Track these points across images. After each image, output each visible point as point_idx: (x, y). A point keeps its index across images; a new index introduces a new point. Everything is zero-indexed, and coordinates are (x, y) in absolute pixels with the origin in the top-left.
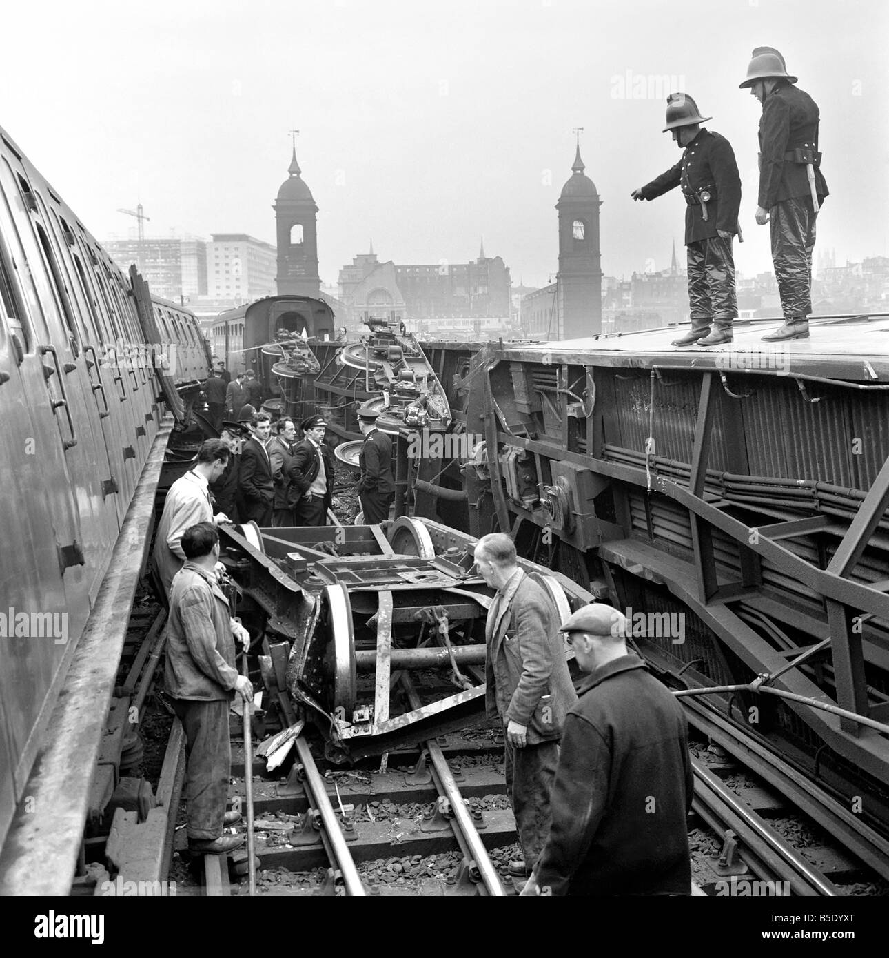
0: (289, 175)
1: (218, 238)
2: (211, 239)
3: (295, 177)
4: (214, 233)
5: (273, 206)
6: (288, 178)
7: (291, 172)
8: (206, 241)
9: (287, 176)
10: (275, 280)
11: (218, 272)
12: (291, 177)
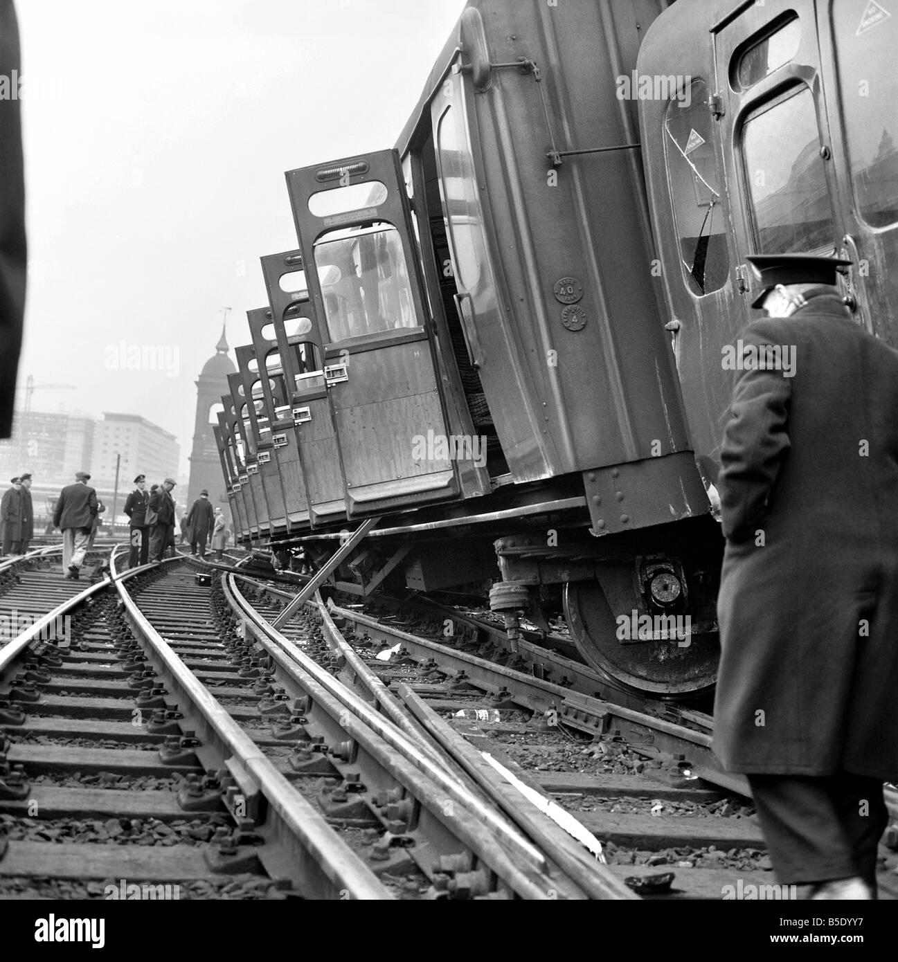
0: (216, 351)
1: (110, 417)
2: (102, 417)
3: (221, 355)
4: (105, 411)
5: (196, 382)
6: (214, 355)
7: (218, 349)
8: (96, 420)
9: (214, 353)
10: (189, 459)
11: (105, 452)
12: (218, 354)
